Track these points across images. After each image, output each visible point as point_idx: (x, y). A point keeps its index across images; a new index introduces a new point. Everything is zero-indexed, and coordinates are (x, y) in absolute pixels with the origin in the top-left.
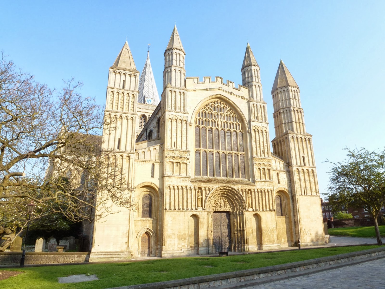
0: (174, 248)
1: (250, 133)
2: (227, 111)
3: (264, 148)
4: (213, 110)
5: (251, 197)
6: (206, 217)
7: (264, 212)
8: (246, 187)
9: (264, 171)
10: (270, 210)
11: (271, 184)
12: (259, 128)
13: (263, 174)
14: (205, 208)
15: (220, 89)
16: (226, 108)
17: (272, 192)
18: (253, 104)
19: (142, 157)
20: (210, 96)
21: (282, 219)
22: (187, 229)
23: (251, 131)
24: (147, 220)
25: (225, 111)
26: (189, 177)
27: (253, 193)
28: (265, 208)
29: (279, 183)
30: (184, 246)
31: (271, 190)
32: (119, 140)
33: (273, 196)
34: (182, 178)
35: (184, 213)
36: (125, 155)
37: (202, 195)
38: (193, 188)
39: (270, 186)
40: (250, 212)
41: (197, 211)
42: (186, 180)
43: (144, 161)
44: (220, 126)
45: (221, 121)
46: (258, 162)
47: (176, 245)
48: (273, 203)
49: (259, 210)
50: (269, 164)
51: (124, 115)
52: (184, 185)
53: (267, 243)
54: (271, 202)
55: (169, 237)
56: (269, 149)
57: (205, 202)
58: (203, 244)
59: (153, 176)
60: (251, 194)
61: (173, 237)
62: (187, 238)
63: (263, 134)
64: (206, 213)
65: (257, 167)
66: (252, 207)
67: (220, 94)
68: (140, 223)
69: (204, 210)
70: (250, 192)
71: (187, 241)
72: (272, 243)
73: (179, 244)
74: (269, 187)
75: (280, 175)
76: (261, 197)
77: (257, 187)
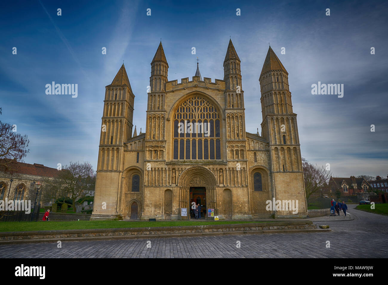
0: (151, 214)
1: (225, 120)
2: (205, 104)
3: (239, 132)
4: (191, 105)
5: (222, 175)
6: (178, 192)
7: (236, 187)
8: (218, 167)
9: (238, 152)
10: (242, 186)
11: (245, 163)
12: (234, 114)
13: (237, 154)
14: (177, 184)
15: (196, 87)
16: (204, 102)
17: (245, 170)
18: (229, 94)
19: (129, 148)
20: (187, 94)
21: (259, 194)
22: (162, 200)
23: (225, 118)
24: (135, 193)
25: (203, 105)
26: (165, 161)
27: (225, 172)
28: (236, 184)
29: (256, 161)
30: (159, 213)
31: (244, 168)
32: (112, 137)
33: (246, 174)
34: (159, 162)
35: (160, 189)
36: (115, 148)
37: (176, 174)
38: (167, 169)
41: (171, 187)
42: (162, 163)
43: (131, 151)
44: (197, 118)
45: (198, 112)
46: (231, 145)
47: (153, 211)
49: (231, 186)
50: (243, 146)
51: (115, 119)
52: (160, 167)
53: (237, 214)
54: (243, 179)
55: (147, 206)
56: (244, 132)
57: (178, 180)
58: (175, 212)
59: (138, 162)
60: (223, 172)
61: (151, 206)
62: (162, 207)
63: (238, 120)
64: (179, 188)
65: (230, 149)
66: (223, 184)
67: (196, 91)
68: (129, 196)
69: (176, 186)
71: (161, 209)
72: (243, 214)
73: (155, 211)
75: (257, 154)
76: (233, 174)
77: (229, 166)
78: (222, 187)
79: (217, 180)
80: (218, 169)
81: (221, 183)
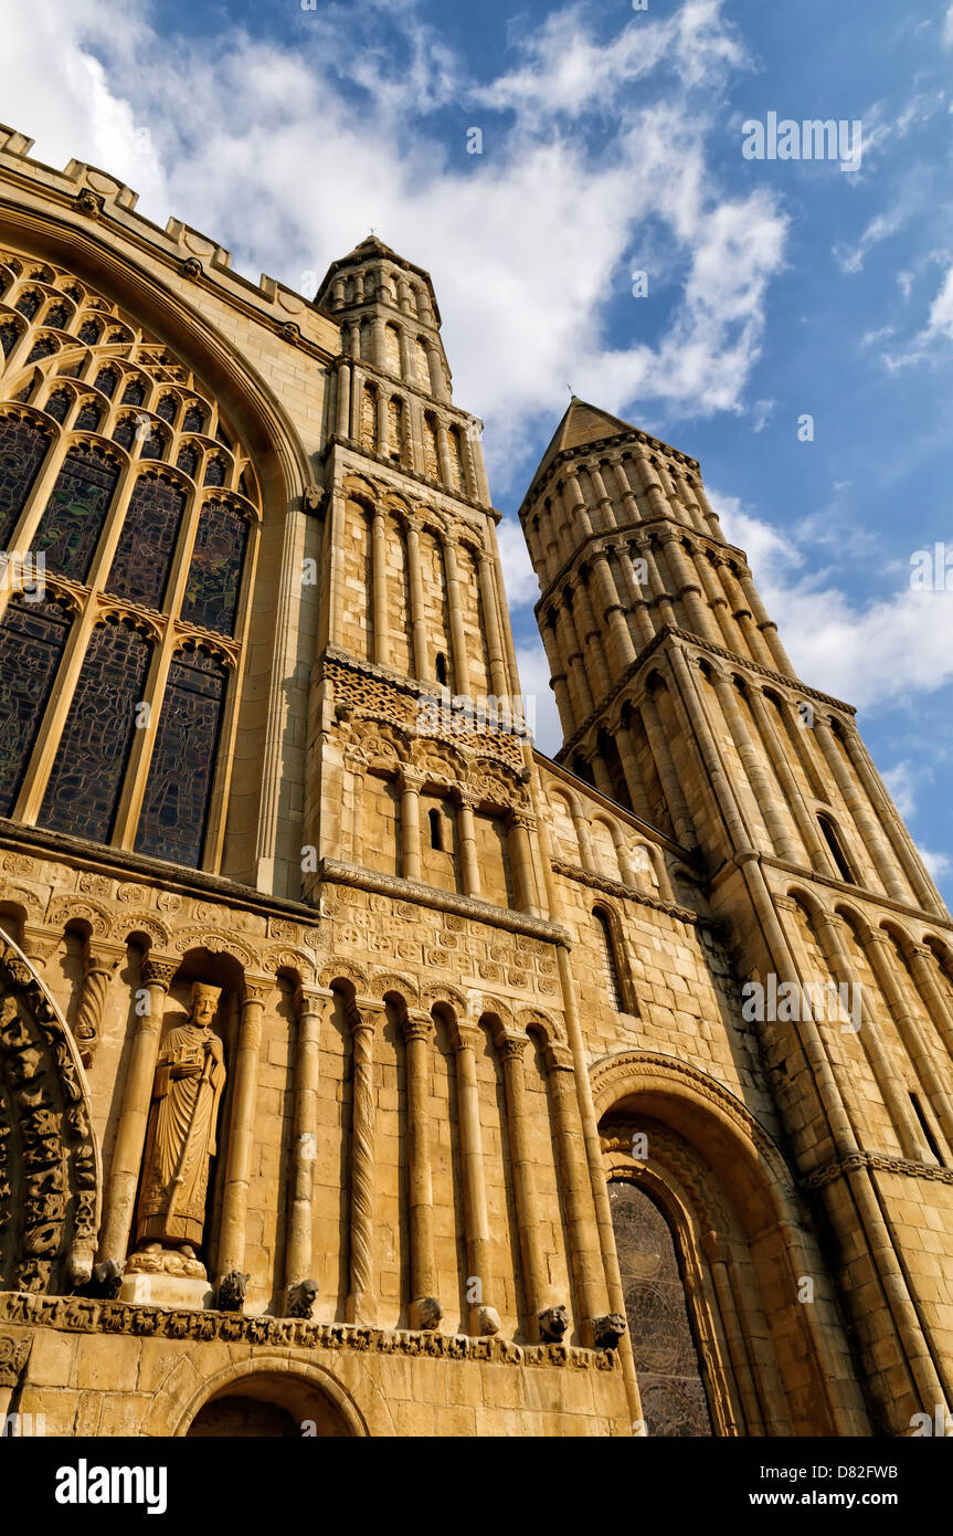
1: (320, 515)
2: (126, 348)
3: (452, 647)
5: (220, 1075)
7: (435, 1348)
8: (168, 920)
9: (447, 824)
10: (540, 1330)
11: (536, 962)
12: (413, 505)
13: (437, 844)
15: (87, 209)
16: (121, 337)
17: (548, 1066)
23: (327, 498)
25: (105, 344)
27: (265, 1025)
28: (442, 1288)
29: (626, 1001)
31: (537, 1033)
33: (572, 1119)
39: (517, 981)
40: (159, 1342)
46: (380, 716)
48: (569, 1222)
49: (345, 1310)
50: (508, 771)
54: (543, 1206)
56: (501, 667)
60: (231, 1023)
63: (443, 560)
65: (367, 754)
66: (210, 1250)
67: (82, 230)
70: (212, 994)
74: (510, 991)
75: (625, 928)
76: (391, 1098)
77: (345, 950)
78: (175, 1327)
79: (111, 1156)
80: (167, 954)
81: (174, 1245)
